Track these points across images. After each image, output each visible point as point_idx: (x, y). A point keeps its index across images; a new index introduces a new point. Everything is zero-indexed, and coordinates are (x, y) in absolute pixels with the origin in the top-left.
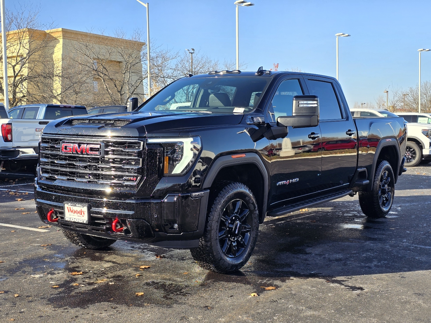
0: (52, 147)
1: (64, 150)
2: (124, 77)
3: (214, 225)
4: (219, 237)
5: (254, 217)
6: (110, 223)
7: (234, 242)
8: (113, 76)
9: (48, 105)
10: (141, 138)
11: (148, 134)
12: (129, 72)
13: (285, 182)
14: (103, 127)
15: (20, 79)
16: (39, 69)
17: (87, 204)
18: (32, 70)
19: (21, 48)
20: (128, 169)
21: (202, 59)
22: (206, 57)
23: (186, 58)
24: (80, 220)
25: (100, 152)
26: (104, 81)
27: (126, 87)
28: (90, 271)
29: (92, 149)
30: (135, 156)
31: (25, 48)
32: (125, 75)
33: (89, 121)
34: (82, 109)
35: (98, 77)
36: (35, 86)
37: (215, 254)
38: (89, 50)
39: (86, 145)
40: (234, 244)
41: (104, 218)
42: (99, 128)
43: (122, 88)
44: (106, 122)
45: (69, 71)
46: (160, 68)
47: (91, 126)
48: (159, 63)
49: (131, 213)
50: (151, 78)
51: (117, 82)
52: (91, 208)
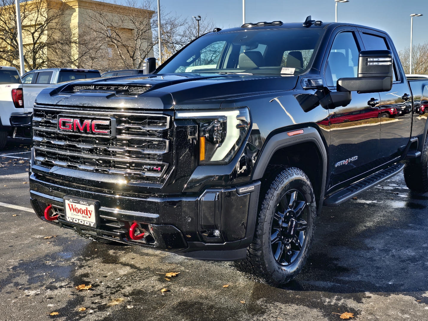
0: (47, 122)
1: (62, 127)
2: (136, 43)
3: (266, 226)
4: (272, 241)
5: (311, 211)
6: (127, 227)
7: (288, 245)
8: (126, 43)
9: (61, 69)
10: (166, 111)
11: (177, 106)
12: (141, 38)
13: (344, 161)
14: (113, 95)
15: (39, 45)
16: (57, 36)
17: (94, 202)
18: (50, 37)
19: (39, 16)
20: (149, 154)
21: (208, 26)
22: (212, 24)
23: (193, 25)
24: (86, 222)
25: (110, 131)
26: (118, 47)
27: (138, 53)
28: (101, 282)
29: (99, 127)
30: (158, 137)
31: (43, 16)
32: (137, 42)
33: (95, 87)
34: (95, 73)
35: (112, 43)
36: (53, 53)
37: (267, 265)
38: (103, 17)
39: (90, 120)
40: (288, 248)
41: (117, 221)
42: (108, 97)
43: (134, 53)
44: (117, 88)
45: (85, 38)
46: (169, 35)
47: (97, 94)
48: (168, 30)
49: (155, 216)
50: (162, 43)
51: (130, 48)
52: (100, 207)
